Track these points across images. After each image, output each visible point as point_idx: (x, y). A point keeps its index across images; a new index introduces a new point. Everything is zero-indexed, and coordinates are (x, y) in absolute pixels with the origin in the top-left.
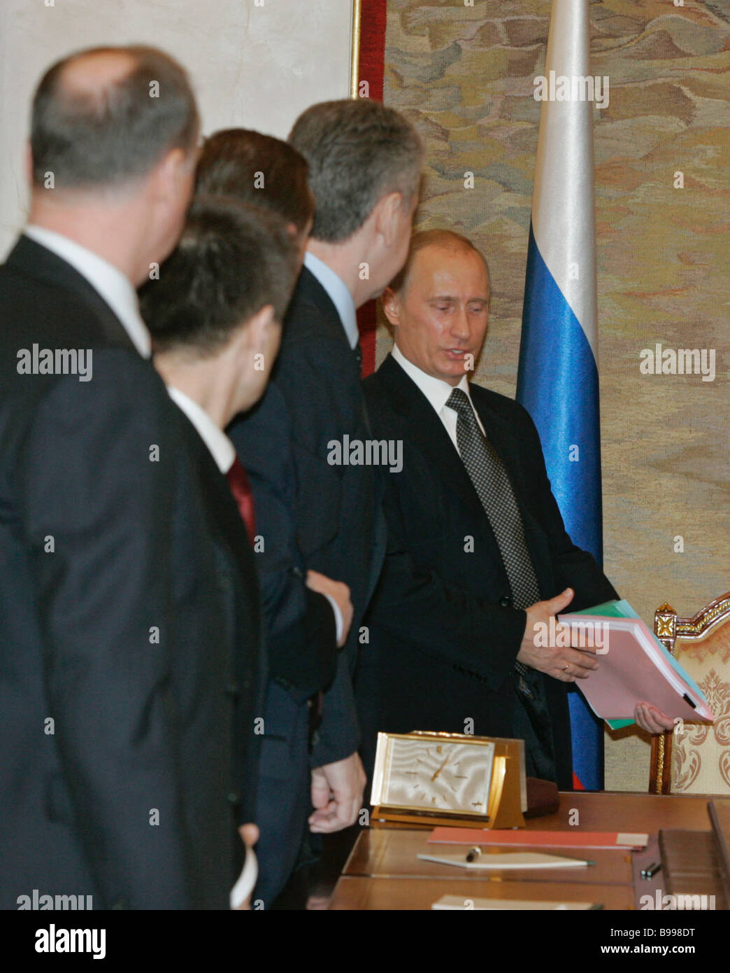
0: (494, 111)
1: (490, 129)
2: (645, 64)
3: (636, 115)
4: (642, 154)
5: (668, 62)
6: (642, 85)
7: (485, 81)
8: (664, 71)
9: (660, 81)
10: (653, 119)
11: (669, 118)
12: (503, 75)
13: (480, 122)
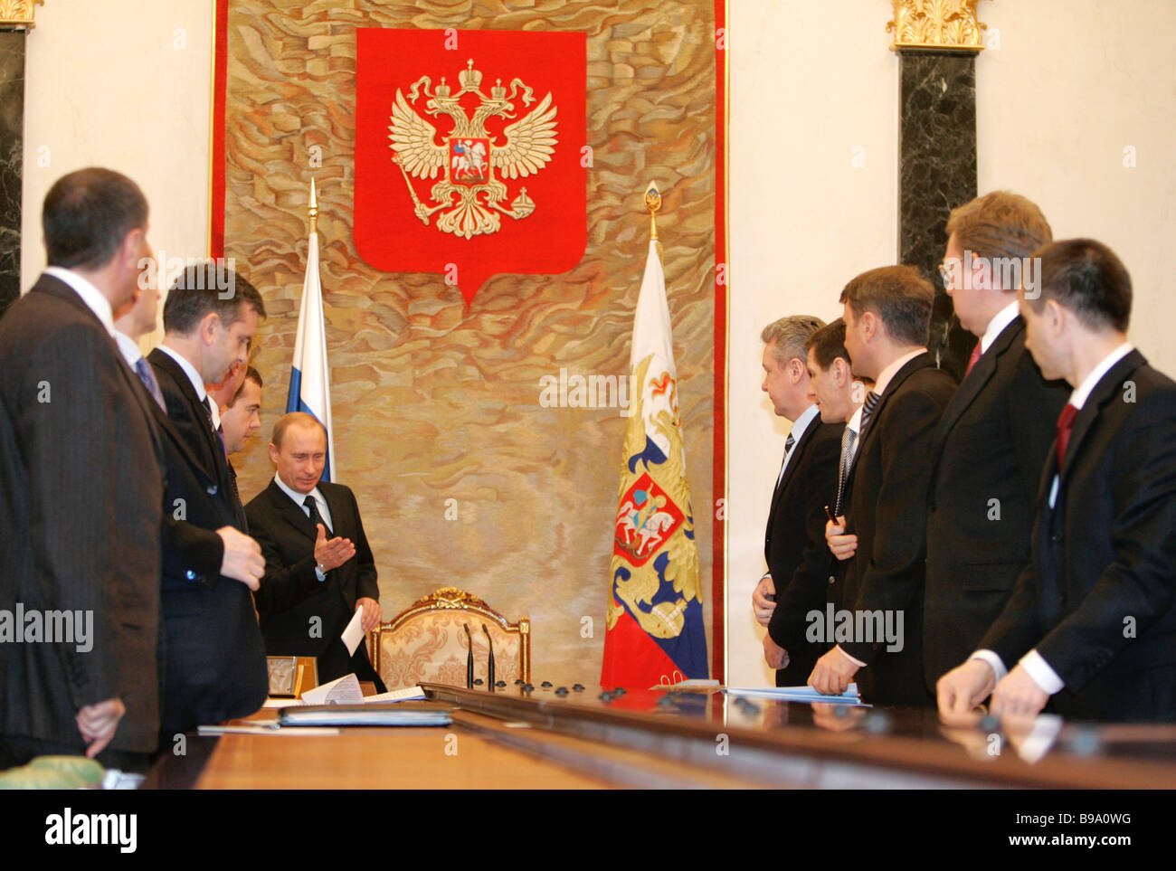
0: (278, 380)
1: (275, 389)
2: (354, 355)
3: (350, 381)
4: (353, 400)
5: (366, 354)
6: (353, 366)
7: (272, 365)
8: (365, 358)
9: (362, 363)
10: (360, 383)
11: (367, 382)
12: (281, 361)
13: (271, 386)
